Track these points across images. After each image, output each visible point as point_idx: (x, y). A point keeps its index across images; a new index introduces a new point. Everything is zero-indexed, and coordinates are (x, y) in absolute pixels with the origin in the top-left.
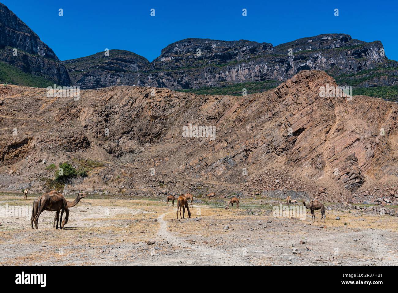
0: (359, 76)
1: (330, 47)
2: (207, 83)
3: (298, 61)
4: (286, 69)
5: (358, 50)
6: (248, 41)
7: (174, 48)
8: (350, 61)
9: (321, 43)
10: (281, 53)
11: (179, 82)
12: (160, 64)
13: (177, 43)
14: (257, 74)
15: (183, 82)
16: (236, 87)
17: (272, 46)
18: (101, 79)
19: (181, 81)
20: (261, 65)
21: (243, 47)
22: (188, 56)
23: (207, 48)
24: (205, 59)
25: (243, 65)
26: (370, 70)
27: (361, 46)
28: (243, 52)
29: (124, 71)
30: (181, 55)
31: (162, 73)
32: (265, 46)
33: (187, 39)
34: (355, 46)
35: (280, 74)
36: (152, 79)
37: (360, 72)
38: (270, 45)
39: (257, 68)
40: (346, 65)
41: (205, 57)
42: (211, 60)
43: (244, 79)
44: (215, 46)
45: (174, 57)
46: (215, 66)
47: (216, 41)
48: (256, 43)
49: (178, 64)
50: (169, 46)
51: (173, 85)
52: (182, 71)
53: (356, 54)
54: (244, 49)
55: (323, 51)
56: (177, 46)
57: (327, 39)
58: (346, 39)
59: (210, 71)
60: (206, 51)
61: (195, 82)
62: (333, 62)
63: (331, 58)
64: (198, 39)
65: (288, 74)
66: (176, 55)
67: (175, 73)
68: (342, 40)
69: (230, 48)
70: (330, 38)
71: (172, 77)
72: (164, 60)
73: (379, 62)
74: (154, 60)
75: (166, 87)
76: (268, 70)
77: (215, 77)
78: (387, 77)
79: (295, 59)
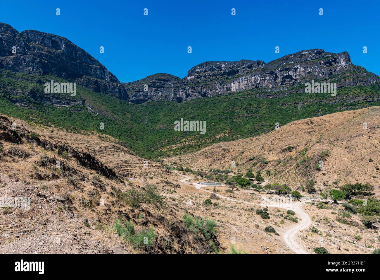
0: (330, 80)
1: (307, 59)
2: (218, 92)
3: (283, 72)
4: (274, 78)
5: (329, 60)
6: (246, 60)
7: (196, 69)
8: (323, 69)
9: (300, 57)
10: (270, 67)
11: (199, 93)
12: (187, 81)
13: (198, 66)
14: (253, 83)
15: (202, 93)
16: (238, 94)
17: (263, 62)
18: (148, 93)
19: (201, 92)
20: (256, 77)
21: (243, 65)
22: (206, 74)
23: (218, 68)
25: (243, 78)
26: (339, 75)
27: (332, 56)
28: (243, 68)
29: (163, 87)
30: (201, 74)
31: (188, 87)
32: (259, 63)
33: (205, 62)
34: (327, 57)
35: (269, 83)
36: (181, 92)
37: (331, 77)
38: (262, 62)
39: (253, 79)
40: (319, 73)
41: (217, 74)
42: (221, 76)
43: (244, 88)
44: (224, 66)
45: (196, 76)
46: (224, 80)
47: (224, 62)
48: (252, 61)
49: (199, 80)
50: (193, 68)
51: (195, 95)
52: (201, 85)
53: (328, 63)
54: (244, 66)
55: (301, 63)
56: (198, 68)
57: (305, 54)
58: (319, 52)
59: (220, 84)
60: (218, 70)
61: (210, 92)
62: (309, 71)
63: (307, 67)
64: (212, 62)
65: (276, 82)
66: (198, 74)
67: (196, 87)
68: (316, 53)
69: (234, 66)
70: (307, 53)
71: (195, 89)
72: (189, 78)
73: (346, 68)
74: (183, 79)
75: (191, 96)
76: (261, 80)
77: (223, 88)
78: (352, 79)
79: (281, 71)
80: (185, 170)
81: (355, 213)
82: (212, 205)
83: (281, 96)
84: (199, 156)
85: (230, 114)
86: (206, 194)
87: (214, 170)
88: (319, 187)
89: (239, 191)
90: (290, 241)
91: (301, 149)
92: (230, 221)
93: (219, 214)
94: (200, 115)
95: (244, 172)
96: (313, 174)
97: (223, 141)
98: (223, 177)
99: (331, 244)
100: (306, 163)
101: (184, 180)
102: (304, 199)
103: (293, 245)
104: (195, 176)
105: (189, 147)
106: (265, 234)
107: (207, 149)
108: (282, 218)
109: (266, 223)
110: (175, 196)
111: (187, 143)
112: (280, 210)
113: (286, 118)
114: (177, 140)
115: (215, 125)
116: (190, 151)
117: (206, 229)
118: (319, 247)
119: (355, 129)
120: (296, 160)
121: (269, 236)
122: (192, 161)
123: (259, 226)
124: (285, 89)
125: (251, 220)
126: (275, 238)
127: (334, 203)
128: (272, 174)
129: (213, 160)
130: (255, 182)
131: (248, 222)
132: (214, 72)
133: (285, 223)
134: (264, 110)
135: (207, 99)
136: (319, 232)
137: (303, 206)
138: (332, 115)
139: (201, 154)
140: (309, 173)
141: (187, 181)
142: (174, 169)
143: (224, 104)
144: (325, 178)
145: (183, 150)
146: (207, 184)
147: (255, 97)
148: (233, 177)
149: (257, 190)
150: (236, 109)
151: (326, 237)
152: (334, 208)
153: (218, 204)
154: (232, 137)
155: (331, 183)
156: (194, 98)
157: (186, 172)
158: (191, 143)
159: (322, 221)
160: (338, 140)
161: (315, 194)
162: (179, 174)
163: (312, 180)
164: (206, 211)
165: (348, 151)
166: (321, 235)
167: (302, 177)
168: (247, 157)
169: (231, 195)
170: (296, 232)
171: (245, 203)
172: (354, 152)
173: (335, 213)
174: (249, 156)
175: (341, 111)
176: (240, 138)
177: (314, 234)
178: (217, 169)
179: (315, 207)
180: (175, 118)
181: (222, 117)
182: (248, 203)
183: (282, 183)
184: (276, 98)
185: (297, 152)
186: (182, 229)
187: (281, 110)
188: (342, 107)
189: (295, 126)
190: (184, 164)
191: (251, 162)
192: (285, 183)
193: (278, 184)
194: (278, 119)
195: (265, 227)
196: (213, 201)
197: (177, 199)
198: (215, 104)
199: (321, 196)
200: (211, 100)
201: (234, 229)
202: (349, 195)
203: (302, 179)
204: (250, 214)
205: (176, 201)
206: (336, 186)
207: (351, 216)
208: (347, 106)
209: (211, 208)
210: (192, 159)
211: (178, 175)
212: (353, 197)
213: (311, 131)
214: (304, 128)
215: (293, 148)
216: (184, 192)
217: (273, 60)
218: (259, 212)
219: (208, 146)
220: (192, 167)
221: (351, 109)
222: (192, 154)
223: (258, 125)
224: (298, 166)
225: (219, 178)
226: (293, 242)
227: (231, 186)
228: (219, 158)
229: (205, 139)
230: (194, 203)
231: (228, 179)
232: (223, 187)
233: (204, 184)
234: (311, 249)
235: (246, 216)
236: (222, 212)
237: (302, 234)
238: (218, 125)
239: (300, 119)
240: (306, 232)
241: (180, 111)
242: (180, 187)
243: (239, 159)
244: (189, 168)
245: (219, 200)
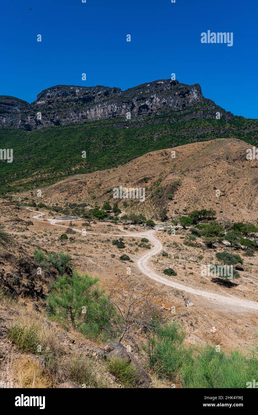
0: (183, 112)
1: (163, 89)
2: (73, 120)
3: (140, 101)
4: (131, 107)
5: (183, 92)
6: (102, 87)
7: (46, 93)
8: (177, 101)
9: (156, 87)
10: (127, 95)
11: (52, 120)
12: (37, 106)
13: (49, 89)
14: (110, 112)
15: (55, 120)
16: (95, 123)
17: (120, 90)
19: (53, 120)
20: (112, 105)
21: (99, 91)
22: (58, 100)
23: (72, 93)
24: (71, 102)
25: (99, 106)
26: (191, 107)
27: (185, 88)
28: (99, 95)
29: (8, 113)
30: (53, 99)
32: (115, 90)
33: (57, 86)
34: (181, 89)
35: (126, 112)
36: (30, 118)
37: (184, 109)
38: (119, 89)
39: (109, 108)
40: (174, 104)
41: (71, 100)
42: (75, 102)
43: (100, 117)
44: (78, 91)
45: (47, 101)
46: (79, 107)
47: (79, 87)
48: (108, 87)
49: (51, 106)
50: (43, 91)
51: (47, 123)
52: (54, 112)
53: (182, 95)
54: (100, 93)
55: (157, 93)
56: (49, 91)
57: (161, 84)
58: (174, 83)
59: (75, 111)
60: (72, 95)
61: (63, 120)
62: (165, 102)
63: (163, 98)
64: (65, 85)
65: (132, 111)
66: (49, 99)
67: (48, 113)
68: (171, 84)
69: (90, 92)
70: (162, 83)
71: (46, 116)
72: (39, 103)
73: (198, 100)
74: (32, 103)
75: (42, 124)
76: (117, 109)
77: (78, 116)
78: (202, 112)
79: (137, 100)
80: (38, 206)
81: (199, 236)
82: (68, 240)
83: (138, 126)
84: (53, 190)
85: (86, 144)
86: (61, 229)
87: (70, 204)
88: (171, 215)
89: (96, 223)
90: (143, 266)
91: (156, 179)
92: (87, 254)
93: (75, 248)
94: (53, 145)
95: (102, 205)
96: (166, 203)
97: (79, 174)
98: (80, 211)
99: (178, 265)
100: (160, 193)
101: (37, 216)
102: (157, 227)
103: (146, 270)
104: (49, 211)
105: (42, 181)
106: (120, 263)
107: (62, 182)
108: (137, 246)
109: (121, 252)
110: (28, 234)
111: (39, 176)
112: (135, 239)
113: (142, 149)
114: (27, 173)
115: (70, 157)
116: (43, 185)
117: (60, 263)
118: (167, 268)
119: (203, 160)
120: (151, 190)
121: (123, 264)
122: (46, 196)
123: (114, 256)
124: (141, 119)
125: (107, 251)
126: (129, 265)
127: (183, 228)
128: (128, 205)
129: (69, 194)
130: (113, 214)
131: (104, 253)
132: (67, 98)
133: (140, 250)
134: (121, 141)
135: (61, 128)
136: (169, 256)
137: (155, 233)
138: (184, 146)
139: (56, 188)
140: (163, 202)
141: (41, 217)
142: (26, 206)
143: (80, 134)
144: (176, 207)
145: (35, 184)
146: (62, 219)
147: (112, 127)
148: (90, 210)
149: (114, 221)
150: (93, 140)
151: (174, 260)
152: (183, 233)
153: (75, 238)
154: (89, 168)
155: (181, 210)
156: (45, 126)
157: (39, 208)
158: (44, 176)
159: (172, 245)
160: (189, 170)
161: (167, 222)
162: (31, 210)
163: (165, 209)
164: (61, 246)
165: (196, 180)
166: (170, 258)
167: (156, 207)
168: (104, 190)
169: (88, 229)
170: (148, 257)
171: (102, 235)
172: (201, 182)
173: (183, 238)
174: (107, 188)
175: (192, 142)
176: (97, 170)
177: (165, 258)
178: (73, 203)
179: (167, 233)
180: (25, 148)
181: (78, 148)
182: (104, 235)
183: (138, 213)
184: (132, 128)
185: (152, 183)
186: (32, 265)
187: (138, 141)
188: (194, 139)
189: (151, 157)
190: (37, 200)
191: (108, 194)
192: (140, 213)
193: (134, 214)
194: (135, 150)
195: (120, 256)
196: (69, 236)
197: (30, 237)
198: (69, 133)
199: (172, 223)
200: (65, 129)
201: (90, 260)
202: (196, 221)
203: (156, 208)
204: (107, 245)
205: (28, 239)
206: (185, 213)
207: (196, 239)
208: (198, 137)
209: (67, 243)
210: (45, 193)
211: (30, 212)
212: (199, 222)
213: (165, 162)
214: (159, 159)
215: (148, 179)
216: (37, 229)
217: (130, 88)
218: (115, 243)
219: (64, 179)
220: (46, 202)
221: (201, 141)
222: (45, 188)
223: (115, 156)
224: (152, 196)
225: (75, 212)
226: (146, 267)
227: (88, 219)
228: (75, 192)
229: (60, 171)
230: (49, 239)
231: (85, 213)
232: (80, 221)
233: (59, 219)
234: (161, 271)
235: (102, 247)
236: (79, 246)
237: (154, 259)
238: (74, 156)
239: (156, 150)
240: (157, 257)
241: (30, 141)
242: (33, 224)
243: (96, 192)
244: (43, 203)
245: (75, 234)
